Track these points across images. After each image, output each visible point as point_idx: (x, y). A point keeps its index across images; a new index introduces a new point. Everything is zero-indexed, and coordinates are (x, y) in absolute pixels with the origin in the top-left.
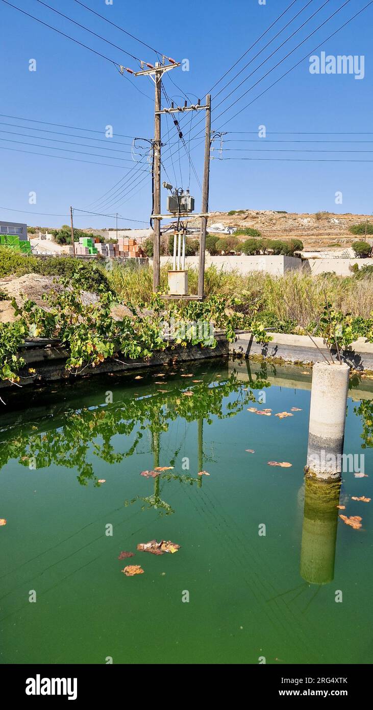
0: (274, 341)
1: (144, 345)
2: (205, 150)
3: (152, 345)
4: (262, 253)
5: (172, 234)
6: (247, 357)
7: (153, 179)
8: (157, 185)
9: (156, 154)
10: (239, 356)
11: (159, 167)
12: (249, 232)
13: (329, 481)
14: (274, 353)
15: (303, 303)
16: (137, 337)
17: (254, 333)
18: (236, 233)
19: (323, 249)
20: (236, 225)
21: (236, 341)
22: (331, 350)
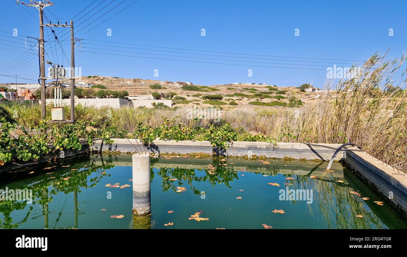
0: (115, 143)
1: (33, 152)
2: (71, 47)
3: (39, 151)
4: (107, 97)
5: (53, 88)
6: (101, 152)
7: (39, 59)
8: (43, 61)
9: (41, 46)
10: (96, 152)
11: (43, 53)
12: (99, 86)
13: (144, 215)
14: (115, 149)
15: (131, 122)
16: (28, 147)
17: (103, 139)
18: (93, 87)
19: (138, 95)
20: (92, 83)
21: (94, 144)
22: (144, 145)
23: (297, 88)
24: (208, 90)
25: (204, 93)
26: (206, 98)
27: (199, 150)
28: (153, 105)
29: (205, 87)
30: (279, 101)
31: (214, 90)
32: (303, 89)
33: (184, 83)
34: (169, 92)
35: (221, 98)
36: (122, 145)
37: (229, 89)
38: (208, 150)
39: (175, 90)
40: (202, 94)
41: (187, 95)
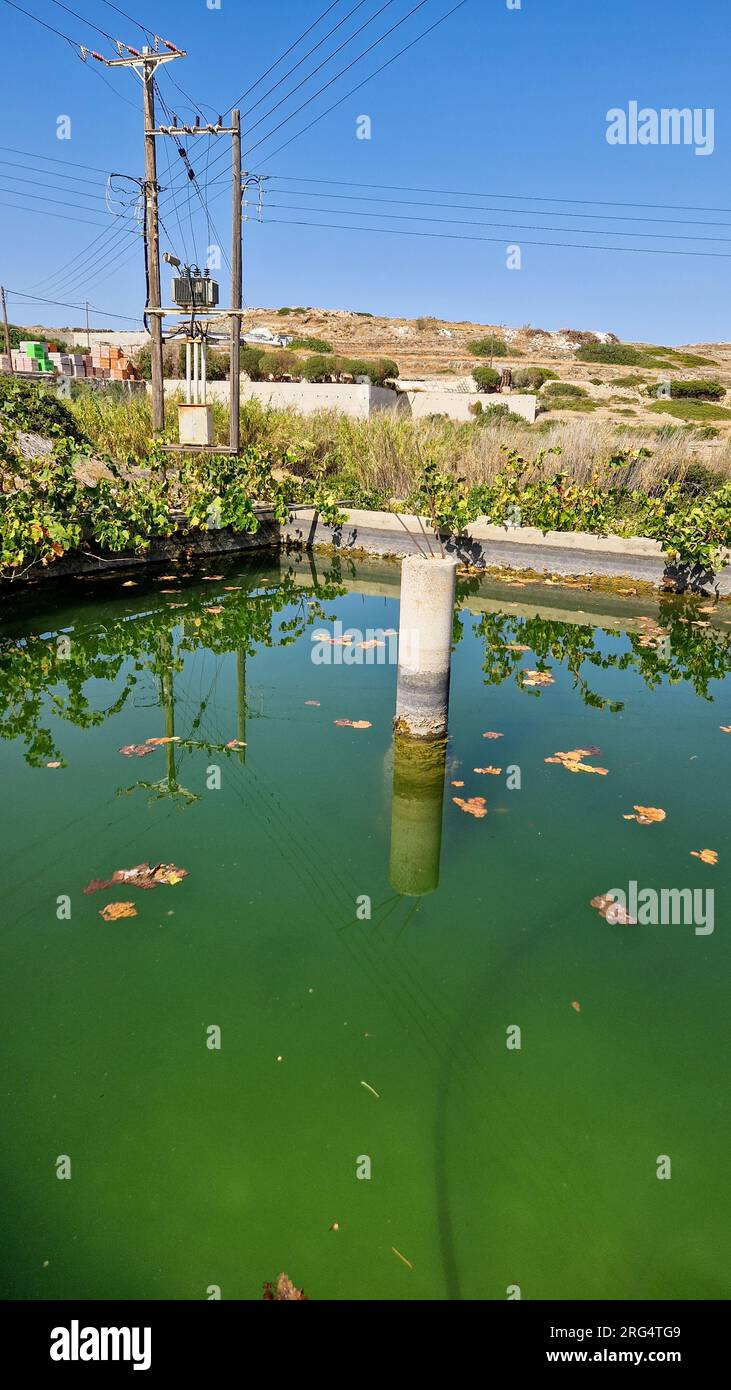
0: (352, 522)
1: (134, 528)
2: (232, 204)
3: (150, 527)
4: (334, 379)
5: (182, 342)
6: (309, 547)
7: (146, 247)
8: (154, 257)
9: (150, 204)
10: (297, 546)
11: (156, 227)
12: (312, 344)
13: (429, 739)
14: (351, 541)
15: (399, 463)
16: (122, 515)
17: (319, 509)
18: (292, 345)
19: (429, 376)
20: (292, 332)
21: (291, 521)
22: (439, 536)
24: (674, 363)
25: (657, 372)
27: (615, 567)
28: (472, 412)
29: (663, 350)
31: (695, 361)
33: (587, 335)
34: (531, 366)
35: (716, 394)
36: (371, 532)
38: (646, 570)
39: (554, 361)
40: (649, 378)
41: (591, 378)
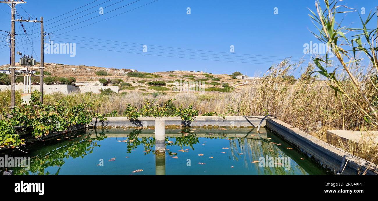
0: (107, 120)
2: (40, 40)
4: (55, 83)
6: (95, 128)
7: (10, 50)
8: (13, 52)
9: (12, 39)
10: (91, 127)
11: (14, 45)
14: (107, 124)
19: (85, 81)
22: (130, 121)
23: (229, 75)
24: (152, 77)
25: (148, 79)
26: (150, 84)
29: (149, 74)
30: (215, 87)
31: (157, 76)
32: (234, 76)
33: (129, 70)
34: (115, 78)
35: (164, 85)
37: (171, 76)
38: (178, 123)
39: (121, 77)
40: (147, 81)
41: (132, 81)
